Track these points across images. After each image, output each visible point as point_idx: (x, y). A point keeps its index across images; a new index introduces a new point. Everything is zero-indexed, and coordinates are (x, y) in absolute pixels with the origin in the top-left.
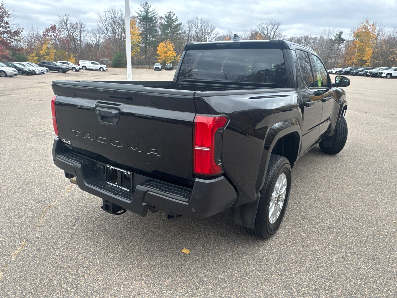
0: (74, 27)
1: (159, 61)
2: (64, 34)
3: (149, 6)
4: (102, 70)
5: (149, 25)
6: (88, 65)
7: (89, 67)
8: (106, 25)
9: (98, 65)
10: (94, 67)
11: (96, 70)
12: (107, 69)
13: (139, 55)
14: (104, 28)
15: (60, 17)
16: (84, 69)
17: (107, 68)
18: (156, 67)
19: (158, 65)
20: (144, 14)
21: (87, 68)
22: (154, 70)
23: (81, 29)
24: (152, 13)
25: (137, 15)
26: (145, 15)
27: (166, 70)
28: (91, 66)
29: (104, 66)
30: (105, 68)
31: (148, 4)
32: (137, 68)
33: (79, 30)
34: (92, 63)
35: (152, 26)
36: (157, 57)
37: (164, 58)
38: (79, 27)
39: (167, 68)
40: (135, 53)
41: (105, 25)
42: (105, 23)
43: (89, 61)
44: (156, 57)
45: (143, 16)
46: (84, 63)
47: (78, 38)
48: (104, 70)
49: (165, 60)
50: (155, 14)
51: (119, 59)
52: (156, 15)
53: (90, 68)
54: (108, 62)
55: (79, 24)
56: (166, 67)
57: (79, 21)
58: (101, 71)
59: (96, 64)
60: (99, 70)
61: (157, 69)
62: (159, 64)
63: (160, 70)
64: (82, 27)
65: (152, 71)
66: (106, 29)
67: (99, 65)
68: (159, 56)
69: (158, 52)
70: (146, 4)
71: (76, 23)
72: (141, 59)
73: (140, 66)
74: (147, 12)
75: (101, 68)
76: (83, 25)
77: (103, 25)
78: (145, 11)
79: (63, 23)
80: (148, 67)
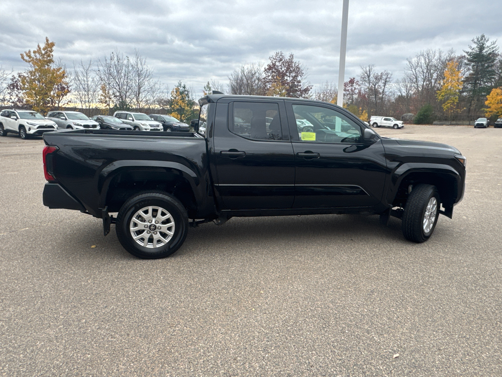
0: (378, 78)
1: (487, 115)
2: (364, 87)
3: (487, 40)
4: (396, 127)
5: (483, 65)
6: (380, 121)
7: (381, 123)
8: (417, 72)
9: (392, 121)
10: (386, 124)
11: (389, 127)
12: (403, 127)
13: (455, 107)
14: (413, 76)
15: (363, 69)
16: (375, 126)
17: (403, 125)
18: (478, 124)
19: (483, 121)
20: (476, 50)
21: (379, 124)
22: (475, 127)
23: (386, 80)
24: (490, 48)
25: (466, 54)
26: (478, 52)
27: (495, 127)
28: (383, 123)
29: (400, 123)
30: (400, 125)
31: (485, 36)
32: (449, 125)
33: (383, 81)
34: (385, 119)
35: (487, 67)
36: (485, 109)
37: (495, 111)
38: (384, 77)
39: (498, 124)
40: (449, 105)
41: (414, 72)
42: (415, 70)
43: (381, 117)
44: (483, 109)
45: (473, 54)
46: (376, 119)
47: (381, 91)
48: (399, 128)
49: (498, 113)
50: (494, 49)
51: (425, 114)
52: (496, 50)
53: (382, 125)
54: (411, 117)
55: (384, 74)
56: (496, 123)
57: (385, 71)
58: (394, 128)
59: (389, 120)
60: (393, 128)
61: (480, 126)
62: (485, 119)
63: (485, 127)
64: (388, 77)
65: (471, 128)
66: (414, 77)
67: (394, 121)
68: (488, 107)
69: (487, 103)
70: (482, 37)
71: (382, 73)
72: (458, 113)
73: (454, 122)
74: (481, 48)
75: (395, 125)
76: (389, 75)
77: (412, 72)
78: (479, 46)
79: (366, 75)
80: (468, 123)
